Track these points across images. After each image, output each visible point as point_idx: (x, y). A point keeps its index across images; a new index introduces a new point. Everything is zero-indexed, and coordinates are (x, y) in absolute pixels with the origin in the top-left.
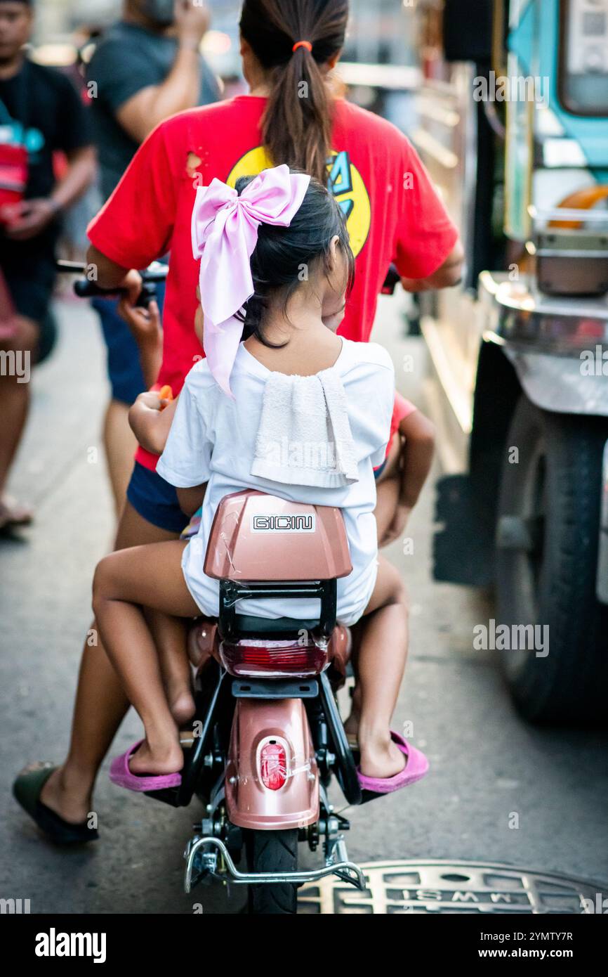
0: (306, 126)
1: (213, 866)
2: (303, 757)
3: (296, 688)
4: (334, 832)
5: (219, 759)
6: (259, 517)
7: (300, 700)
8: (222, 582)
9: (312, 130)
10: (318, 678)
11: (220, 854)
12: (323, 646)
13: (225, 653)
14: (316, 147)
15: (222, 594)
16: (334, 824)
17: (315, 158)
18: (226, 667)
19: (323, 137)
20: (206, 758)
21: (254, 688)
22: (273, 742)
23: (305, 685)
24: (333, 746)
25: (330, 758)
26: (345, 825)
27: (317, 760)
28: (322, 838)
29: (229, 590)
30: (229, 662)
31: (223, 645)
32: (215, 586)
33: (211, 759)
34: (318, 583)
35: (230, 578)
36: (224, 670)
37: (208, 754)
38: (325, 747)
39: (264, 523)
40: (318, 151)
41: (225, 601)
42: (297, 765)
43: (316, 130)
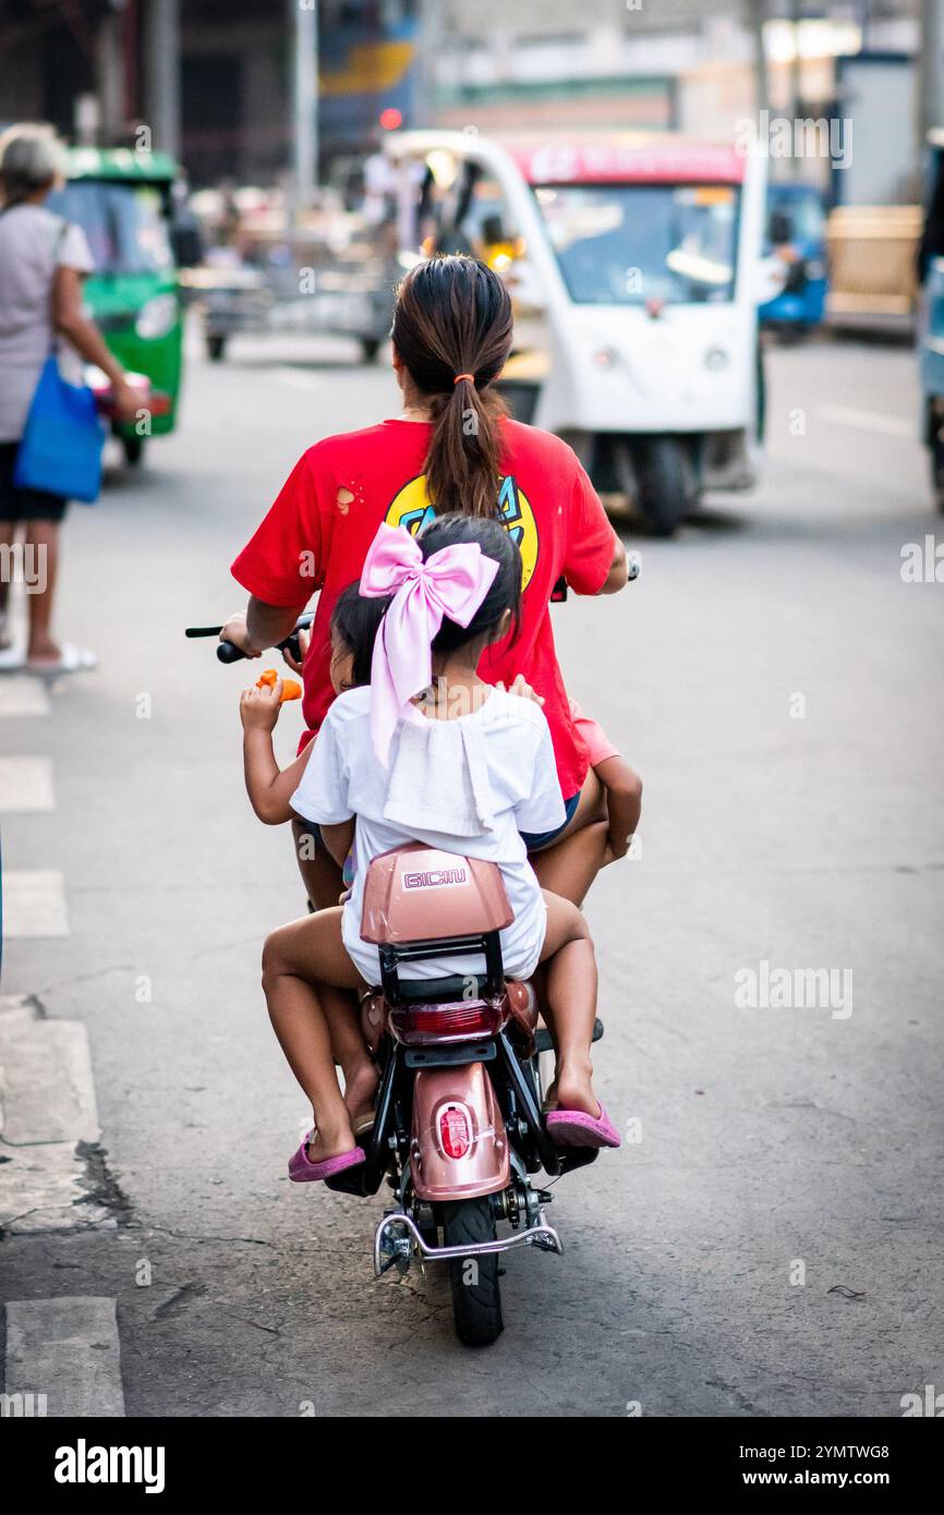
0: (471, 471)
1: (407, 1251)
2: (486, 1122)
3: (471, 1051)
4: (535, 1205)
5: (403, 1140)
6: (410, 876)
7: (480, 1064)
8: (381, 945)
9: (478, 475)
10: (496, 1038)
11: (413, 1239)
12: (497, 1004)
13: (394, 1023)
14: (483, 492)
15: (382, 959)
16: (533, 1198)
17: (482, 505)
18: (397, 1037)
19: (491, 479)
20: (390, 1140)
21: (428, 1055)
22: (452, 1109)
23: (482, 1047)
24: (523, 1114)
25: (522, 1126)
26: (545, 1198)
27: (507, 1129)
28: (523, 1214)
29: (389, 955)
30: (399, 1031)
31: (392, 1014)
32: (374, 950)
33: (395, 1141)
34: (480, 937)
35: (389, 941)
36: (396, 1041)
37: (392, 1136)
38: (516, 1115)
39: (415, 881)
40: (486, 498)
41: (386, 966)
42: (480, 1131)
43: (483, 474)
